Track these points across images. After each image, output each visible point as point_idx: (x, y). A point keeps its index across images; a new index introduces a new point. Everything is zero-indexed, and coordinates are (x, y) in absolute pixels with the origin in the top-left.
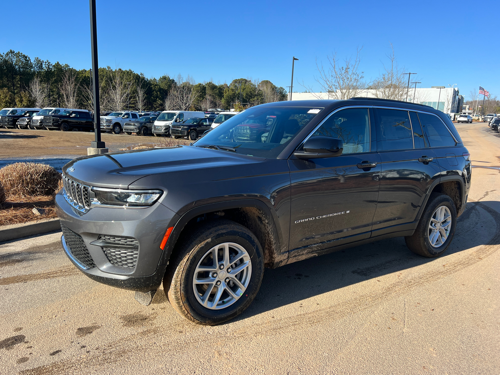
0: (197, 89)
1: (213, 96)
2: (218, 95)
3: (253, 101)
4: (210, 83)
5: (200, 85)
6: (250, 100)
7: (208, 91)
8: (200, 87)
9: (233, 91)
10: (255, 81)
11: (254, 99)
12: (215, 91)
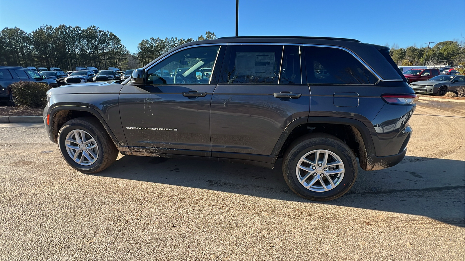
0: (398, 52)
1: (412, 57)
2: (418, 56)
3: (454, 58)
4: (411, 47)
5: (402, 49)
6: (451, 58)
7: (408, 54)
8: (401, 51)
9: (433, 52)
10: (462, 41)
11: (455, 57)
12: (415, 53)
